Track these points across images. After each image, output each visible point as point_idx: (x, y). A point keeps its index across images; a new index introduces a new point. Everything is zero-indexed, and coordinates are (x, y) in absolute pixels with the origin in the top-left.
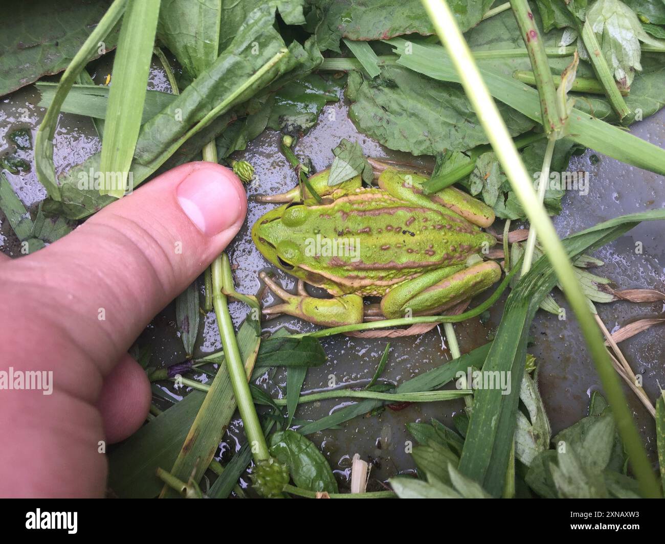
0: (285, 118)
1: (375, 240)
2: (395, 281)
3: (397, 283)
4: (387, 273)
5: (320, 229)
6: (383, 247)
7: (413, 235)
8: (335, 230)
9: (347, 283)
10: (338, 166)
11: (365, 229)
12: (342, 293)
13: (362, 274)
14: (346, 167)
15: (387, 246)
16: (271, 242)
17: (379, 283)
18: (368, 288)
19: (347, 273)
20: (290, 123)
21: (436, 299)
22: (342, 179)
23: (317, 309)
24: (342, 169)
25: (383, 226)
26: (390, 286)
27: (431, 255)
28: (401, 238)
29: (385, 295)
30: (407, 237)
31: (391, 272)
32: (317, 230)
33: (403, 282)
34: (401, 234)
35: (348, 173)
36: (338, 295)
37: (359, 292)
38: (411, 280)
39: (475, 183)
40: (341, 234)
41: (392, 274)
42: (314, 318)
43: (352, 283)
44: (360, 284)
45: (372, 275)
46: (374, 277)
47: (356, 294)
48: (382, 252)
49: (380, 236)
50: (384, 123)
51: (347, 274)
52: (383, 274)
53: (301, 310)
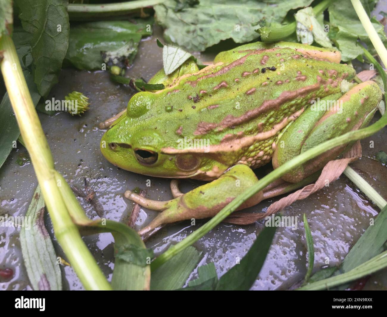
0: (107, 53)
1: (236, 92)
2: (278, 127)
3: (281, 130)
4: (266, 119)
5: (172, 105)
6: (249, 92)
7: (274, 69)
8: (189, 98)
9: (226, 148)
10: (170, 53)
11: (220, 83)
12: (225, 168)
13: (238, 131)
14: (176, 52)
15: (253, 90)
16: (122, 141)
17: (261, 136)
18: (252, 148)
19: (220, 135)
20: (113, 57)
21: (334, 128)
22: (178, 63)
23: (203, 194)
24: (174, 55)
25: (238, 75)
26: (274, 137)
27: (304, 80)
28: (263, 78)
29: (273, 152)
30: (269, 74)
31: (269, 116)
32: (169, 107)
33: (287, 127)
34: (261, 74)
35: (181, 57)
36: (221, 172)
37: (244, 158)
38: (294, 121)
39: (304, 37)
40: (197, 100)
41: (270, 118)
42: (203, 207)
43: (231, 147)
44: (241, 145)
45: (250, 128)
46: (252, 130)
47: (241, 164)
48: (250, 98)
49: (240, 86)
50: (199, 32)
51: (221, 137)
52: (262, 121)
53: (185, 206)
